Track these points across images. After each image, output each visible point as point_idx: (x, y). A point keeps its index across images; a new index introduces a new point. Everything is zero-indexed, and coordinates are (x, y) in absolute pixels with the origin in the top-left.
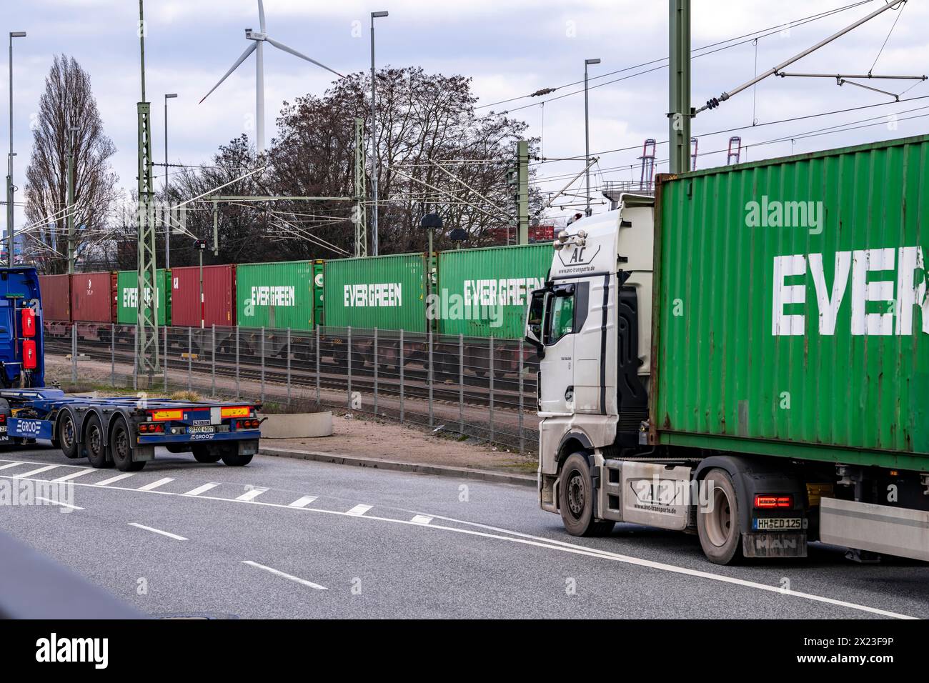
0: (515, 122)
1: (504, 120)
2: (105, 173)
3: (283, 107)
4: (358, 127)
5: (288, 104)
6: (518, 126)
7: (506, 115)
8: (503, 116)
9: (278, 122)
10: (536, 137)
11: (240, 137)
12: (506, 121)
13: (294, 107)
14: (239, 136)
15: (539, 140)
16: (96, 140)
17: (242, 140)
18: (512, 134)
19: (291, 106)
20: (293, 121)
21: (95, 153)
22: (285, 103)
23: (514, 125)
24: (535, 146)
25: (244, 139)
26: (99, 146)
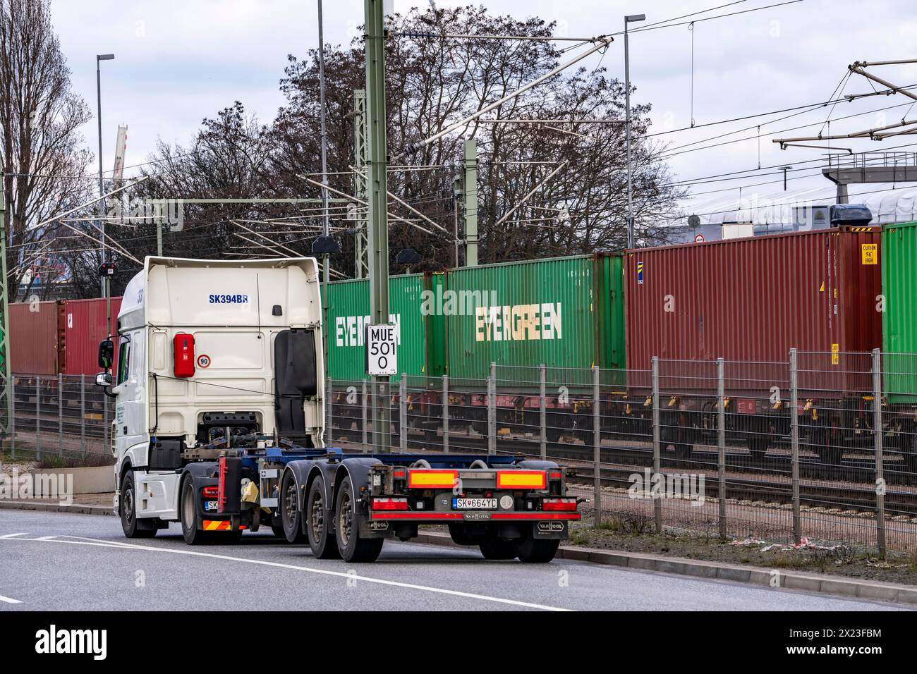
0: (616, 83)
1: (600, 79)
2: (75, 149)
3: (289, 64)
4: (357, 101)
5: (295, 59)
6: (620, 89)
7: (603, 74)
8: (599, 75)
9: (282, 85)
10: (644, 104)
11: (232, 107)
12: (603, 80)
13: (304, 63)
14: (232, 105)
15: (648, 108)
16: (59, 100)
17: (235, 111)
18: (612, 99)
19: (300, 61)
20: (305, 83)
21: (58, 119)
22: (290, 58)
23: (615, 87)
24: (643, 116)
25: (239, 109)
26: (65, 108)
